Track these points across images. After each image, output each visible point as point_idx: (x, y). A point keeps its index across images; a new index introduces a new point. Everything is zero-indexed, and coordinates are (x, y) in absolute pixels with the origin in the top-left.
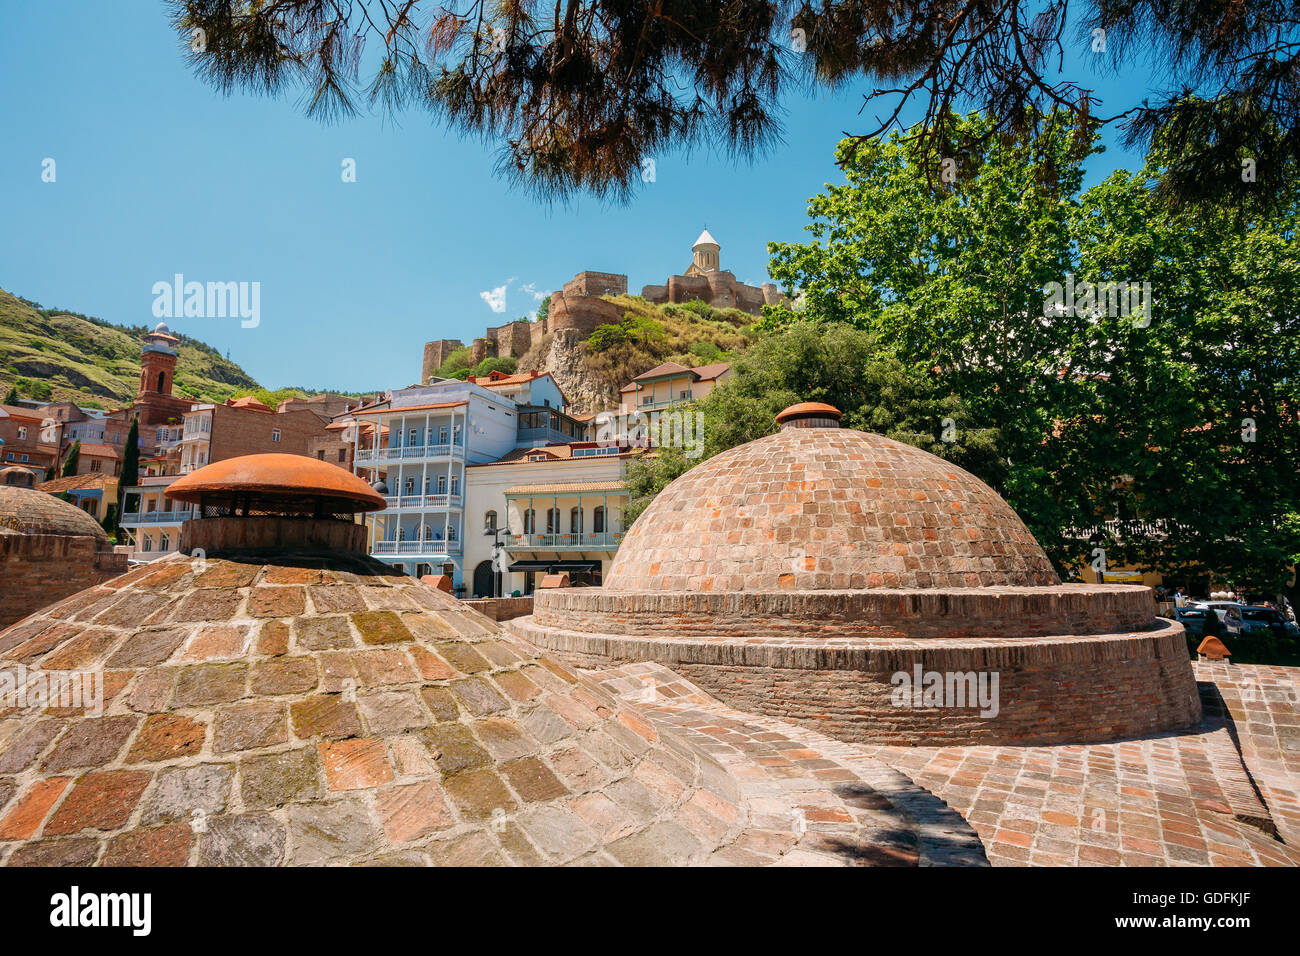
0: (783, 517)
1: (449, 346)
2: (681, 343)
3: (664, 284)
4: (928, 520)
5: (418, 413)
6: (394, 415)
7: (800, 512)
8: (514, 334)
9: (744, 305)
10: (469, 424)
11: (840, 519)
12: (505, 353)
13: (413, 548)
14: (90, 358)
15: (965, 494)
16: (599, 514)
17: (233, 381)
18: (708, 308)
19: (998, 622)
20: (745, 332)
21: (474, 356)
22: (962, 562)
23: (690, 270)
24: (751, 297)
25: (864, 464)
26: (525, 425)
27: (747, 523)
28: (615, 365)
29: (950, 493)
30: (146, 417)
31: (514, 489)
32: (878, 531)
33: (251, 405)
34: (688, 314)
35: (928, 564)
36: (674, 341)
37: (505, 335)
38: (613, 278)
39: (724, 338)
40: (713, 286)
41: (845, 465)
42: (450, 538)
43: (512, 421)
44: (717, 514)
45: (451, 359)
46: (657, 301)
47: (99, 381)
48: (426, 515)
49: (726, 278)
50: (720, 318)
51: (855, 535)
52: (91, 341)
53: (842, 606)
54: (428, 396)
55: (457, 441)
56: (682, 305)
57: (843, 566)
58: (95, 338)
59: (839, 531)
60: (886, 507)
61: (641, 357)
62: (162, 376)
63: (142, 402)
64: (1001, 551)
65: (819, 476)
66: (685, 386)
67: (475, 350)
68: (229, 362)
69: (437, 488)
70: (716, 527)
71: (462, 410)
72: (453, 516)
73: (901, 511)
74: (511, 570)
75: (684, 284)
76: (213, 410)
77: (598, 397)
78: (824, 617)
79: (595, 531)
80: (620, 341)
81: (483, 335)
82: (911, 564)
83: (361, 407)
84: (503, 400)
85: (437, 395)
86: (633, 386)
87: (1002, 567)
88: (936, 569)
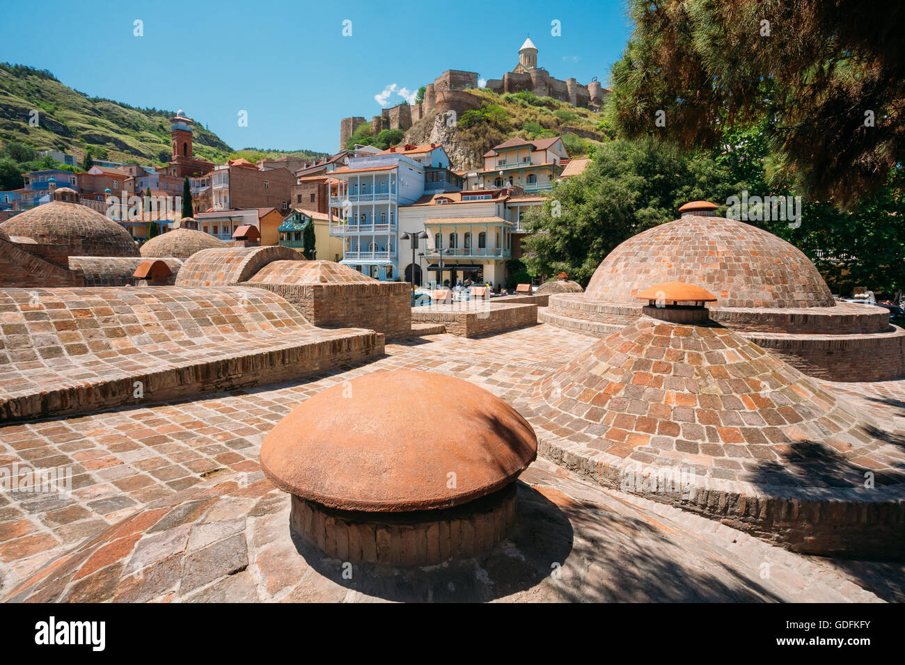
0: (709, 270)
1: (357, 121)
2: (518, 122)
3: (501, 78)
4: (783, 273)
5: (368, 173)
6: (352, 175)
7: (719, 268)
8: (400, 113)
9: (554, 94)
10: (399, 180)
11: (740, 272)
12: (395, 126)
13: (367, 256)
14: (124, 130)
15: (798, 259)
16: (482, 237)
17: (213, 144)
18: (531, 95)
19: (829, 327)
20: (558, 114)
21: (374, 128)
22: (799, 295)
23: (517, 68)
24: (559, 88)
25: (747, 242)
26: (429, 179)
27: (689, 272)
28: (477, 138)
29: (792, 259)
30: (180, 172)
31: (429, 221)
32: (759, 278)
33: (244, 164)
34: (521, 101)
35: (783, 296)
36: (513, 121)
37: (394, 113)
38: (468, 74)
39: (545, 119)
40: (534, 80)
41: (737, 242)
42: (391, 250)
43: (421, 177)
44: (670, 266)
45: (359, 130)
46: (500, 90)
47: (134, 146)
48: (376, 236)
49: (542, 73)
50: (540, 104)
51: (748, 281)
52: (123, 119)
53: (757, 318)
54: (372, 162)
55: (393, 192)
56: (515, 94)
57: (743, 296)
58: (125, 117)
59: (739, 279)
60: (762, 266)
61: (494, 133)
62: (185, 145)
63: (176, 162)
64: (816, 290)
65: (725, 249)
66: (527, 154)
67: (374, 124)
68: (209, 132)
69: (382, 220)
70: (670, 273)
71: (395, 171)
72: (392, 237)
73: (770, 269)
74: (429, 270)
75: (514, 78)
76: (229, 170)
77: (467, 159)
78: (747, 322)
79: (480, 247)
80: (480, 121)
81: (380, 114)
82: (775, 296)
83: (314, 166)
84: (416, 163)
85: (377, 161)
86: (492, 153)
87: (817, 298)
88: (787, 299)
